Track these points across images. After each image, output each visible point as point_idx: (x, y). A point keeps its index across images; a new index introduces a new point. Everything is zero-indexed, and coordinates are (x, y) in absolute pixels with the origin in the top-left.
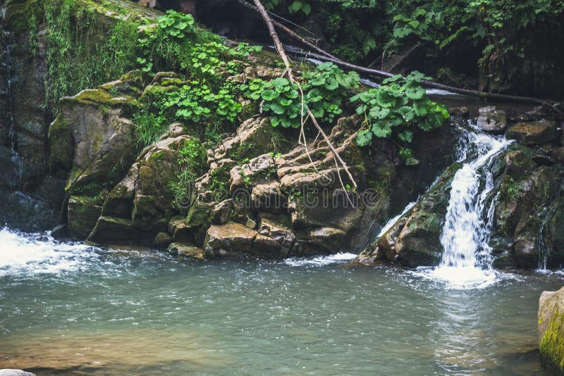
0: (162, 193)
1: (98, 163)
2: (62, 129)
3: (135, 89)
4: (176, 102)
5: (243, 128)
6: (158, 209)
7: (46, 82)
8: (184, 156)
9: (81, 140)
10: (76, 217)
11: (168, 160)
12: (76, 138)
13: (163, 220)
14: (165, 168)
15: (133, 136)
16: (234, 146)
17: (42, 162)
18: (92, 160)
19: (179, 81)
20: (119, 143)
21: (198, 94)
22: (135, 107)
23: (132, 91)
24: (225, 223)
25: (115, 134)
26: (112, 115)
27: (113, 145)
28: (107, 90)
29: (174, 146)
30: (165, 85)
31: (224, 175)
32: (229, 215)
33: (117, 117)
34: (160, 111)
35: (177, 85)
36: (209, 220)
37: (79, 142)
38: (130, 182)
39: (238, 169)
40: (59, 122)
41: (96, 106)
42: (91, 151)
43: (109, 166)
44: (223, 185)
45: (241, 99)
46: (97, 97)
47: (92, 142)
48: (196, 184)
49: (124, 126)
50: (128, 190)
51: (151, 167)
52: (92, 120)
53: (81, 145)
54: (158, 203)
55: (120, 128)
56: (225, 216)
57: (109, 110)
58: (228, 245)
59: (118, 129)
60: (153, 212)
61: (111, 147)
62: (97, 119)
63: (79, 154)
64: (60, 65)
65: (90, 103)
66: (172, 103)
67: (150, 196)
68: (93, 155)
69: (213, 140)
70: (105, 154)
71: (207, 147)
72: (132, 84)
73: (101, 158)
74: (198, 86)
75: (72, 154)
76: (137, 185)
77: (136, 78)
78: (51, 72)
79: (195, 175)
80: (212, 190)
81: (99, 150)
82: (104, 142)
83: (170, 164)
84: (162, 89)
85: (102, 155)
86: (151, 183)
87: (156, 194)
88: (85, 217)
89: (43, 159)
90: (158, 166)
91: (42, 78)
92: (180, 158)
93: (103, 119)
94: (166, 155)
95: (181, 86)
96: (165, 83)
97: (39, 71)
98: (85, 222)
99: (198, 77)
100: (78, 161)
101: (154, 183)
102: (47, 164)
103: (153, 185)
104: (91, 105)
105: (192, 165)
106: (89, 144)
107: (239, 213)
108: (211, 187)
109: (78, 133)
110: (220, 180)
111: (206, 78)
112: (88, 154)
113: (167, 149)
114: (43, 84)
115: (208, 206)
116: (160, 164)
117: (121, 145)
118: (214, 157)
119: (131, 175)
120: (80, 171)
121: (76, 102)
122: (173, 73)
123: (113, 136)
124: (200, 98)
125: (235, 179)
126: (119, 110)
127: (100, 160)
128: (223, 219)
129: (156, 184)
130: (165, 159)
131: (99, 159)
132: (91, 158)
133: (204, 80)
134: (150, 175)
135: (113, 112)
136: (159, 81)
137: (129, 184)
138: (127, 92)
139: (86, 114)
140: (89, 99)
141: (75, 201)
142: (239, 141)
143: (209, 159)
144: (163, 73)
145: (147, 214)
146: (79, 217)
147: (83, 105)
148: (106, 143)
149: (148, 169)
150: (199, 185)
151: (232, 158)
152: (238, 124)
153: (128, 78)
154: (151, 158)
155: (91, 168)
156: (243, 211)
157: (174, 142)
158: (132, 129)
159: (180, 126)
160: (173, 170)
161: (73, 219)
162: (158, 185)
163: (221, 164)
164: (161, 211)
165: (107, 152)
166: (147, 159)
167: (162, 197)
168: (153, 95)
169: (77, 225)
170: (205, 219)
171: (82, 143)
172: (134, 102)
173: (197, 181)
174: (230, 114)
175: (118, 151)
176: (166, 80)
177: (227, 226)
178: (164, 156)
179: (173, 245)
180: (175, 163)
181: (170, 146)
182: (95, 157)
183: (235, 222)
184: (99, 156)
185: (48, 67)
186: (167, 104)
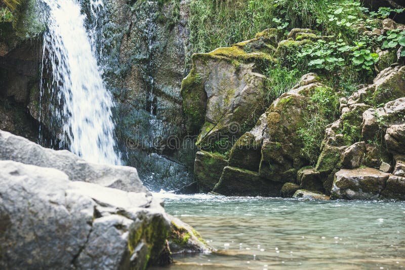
0: (291, 139)
1: (230, 117)
2: (194, 84)
3: (269, 46)
4: (309, 53)
5: (379, 77)
6: (286, 157)
7: (186, 48)
8: (315, 102)
9: (213, 95)
10: (204, 169)
11: (298, 106)
12: (207, 92)
13: (292, 170)
14: (294, 114)
15: (265, 89)
16: (369, 91)
17: (180, 125)
18: (224, 115)
19: (314, 36)
20: (251, 96)
21: (334, 46)
22: (268, 61)
23: (266, 47)
24: (357, 167)
25: (247, 87)
26: (244, 69)
27: (245, 98)
28: (241, 47)
29: (305, 93)
30: (299, 40)
31: (356, 119)
32: (361, 158)
33: (250, 71)
34: (294, 64)
35: (312, 39)
36: (339, 164)
37: (211, 97)
38: (258, 131)
39: (372, 111)
40: (192, 76)
41: (228, 61)
42: (223, 105)
43: (241, 120)
44: (355, 129)
45: (378, 50)
46: (230, 52)
47: (224, 97)
48: (327, 129)
49: (256, 80)
50: (256, 139)
51: (279, 112)
52: (225, 75)
53: (213, 100)
54: (286, 151)
55: (252, 81)
56: (356, 160)
57: (242, 65)
58: (357, 184)
59: (250, 82)
60: (281, 160)
61: (243, 100)
62: (229, 72)
63: (211, 109)
64: (201, 31)
65: (223, 57)
66: (305, 54)
67: (277, 143)
68: (224, 109)
69: (348, 90)
70: (236, 108)
71: (340, 95)
72: (266, 41)
73: (232, 111)
74: (334, 40)
75: (204, 110)
76: (265, 133)
77: (271, 36)
78: (191, 37)
79: (326, 121)
80: (343, 133)
81: (230, 104)
82: (235, 96)
83: (299, 110)
84: (296, 43)
85: (234, 109)
86: (279, 129)
87: (284, 141)
88: (213, 169)
89: (181, 123)
90: (286, 112)
91: (182, 44)
92: (310, 104)
93: (235, 73)
94: (295, 100)
95: (315, 40)
96: (300, 37)
97: (180, 37)
98: (212, 175)
99: (334, 32)
100: (210, 116)
101: (282, 129)
102: (185, 128)
103: (281, 131)
104: (223, 59)
105: (322, 111)
106: (221, 99)
107: (373, 157)
108: (342, 131)
109: (211, 88)
110: (351, 123)
111: (342, 31)
112: (219, 109)
113: (297, 95)
114: (183, 49)
115: (338, 150)
116: (288, 110)
117: (253, 98)
118: (347, 103)
119: (259, 124)
120: (212, 126)
121: (209, 57)
122: (308, 29)
123: (244, 89)
124: (335, 50)
125: (367, 120)
126: (252, 65)
127: (232, 114)
128: (354, 163)
129: (284, 130)
130: (294, 105)
131: (230, 112)
132: (222, 111)
133: (340, 35)
134: (277, 121)
135: (245, 66)
136: (294, 36)
137: (257, 133)
138: (261, 48)
139: (219, 69)
140: (222, 55)
141: (203, 154)
142: (375, 87)
143: (342, 105)
144: (298, 29)
145: (274, 162)
146: (207, 169)
147: (215, 60)
148: (237, 96)
149: (275, 115)
150: (329, 131)
151: (366, 103)
152: (375, 74)
153: (263, 36)
154: (279, 104)
155: (222, 122)
156: (376, 154)
157: (305, 89)
158: (265, 82)
159: (312, 75)
160: (302, 116)
161: (199, 170)
162: (286, 132)
163: (353, 107)
164: (289, 160)
165: (238, 105)
166: (275, 105)
167: (291, 144)
168: (286, 48)
169: (204, 177)
170: (335, 164)
171: (214, 97)
172: (268, 57)
173: (328, 127)
174: (366, 63)
175: (249, 105)
176: (301, 35)
177: (358, 169)
178: (293, 102)
179: (299, 191)
180: (304, 109)
181: (300, 93)
182: (226, 111)
183: (367, 166)
184: (230, 109)
185: (189, 33)
186: (300, 55)
